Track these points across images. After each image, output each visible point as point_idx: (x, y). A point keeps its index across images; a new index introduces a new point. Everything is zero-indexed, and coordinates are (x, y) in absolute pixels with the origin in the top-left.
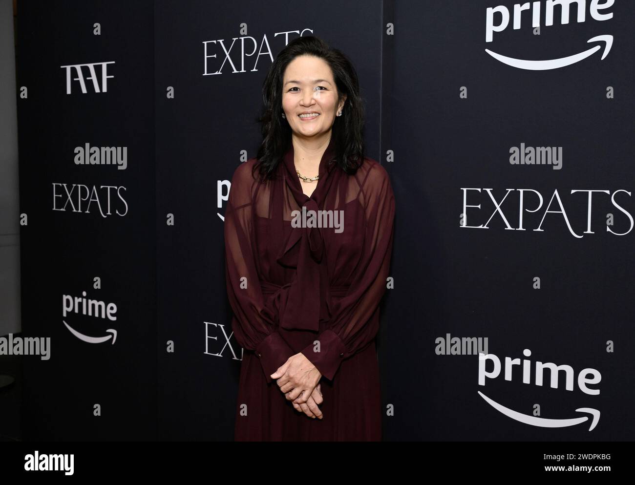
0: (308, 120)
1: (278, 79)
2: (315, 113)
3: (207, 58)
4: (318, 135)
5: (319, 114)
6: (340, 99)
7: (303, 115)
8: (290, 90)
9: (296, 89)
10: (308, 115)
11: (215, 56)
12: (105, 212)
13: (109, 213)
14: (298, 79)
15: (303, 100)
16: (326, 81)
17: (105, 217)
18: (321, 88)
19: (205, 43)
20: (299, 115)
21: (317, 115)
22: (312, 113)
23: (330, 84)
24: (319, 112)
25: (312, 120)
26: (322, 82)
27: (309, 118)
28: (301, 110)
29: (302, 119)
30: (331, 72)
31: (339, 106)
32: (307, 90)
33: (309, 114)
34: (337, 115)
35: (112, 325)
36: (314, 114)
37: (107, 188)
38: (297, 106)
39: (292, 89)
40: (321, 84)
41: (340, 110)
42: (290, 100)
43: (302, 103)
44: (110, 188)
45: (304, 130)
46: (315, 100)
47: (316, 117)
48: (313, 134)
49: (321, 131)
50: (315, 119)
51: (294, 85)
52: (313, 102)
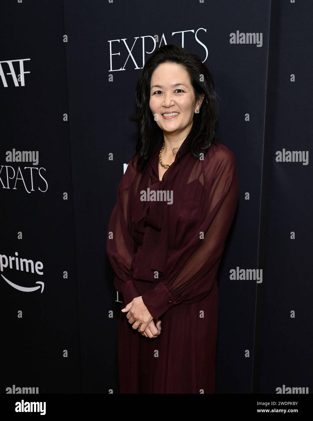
0: (169, 118)
1: (146, 84)
2: (175, 112)
3: (112, 55)
4: (178, 130)
5: (179, 113)
6: (197, 98)
7: (165, 114)
8: (155, 93)
9: (159, 92)
10: (169, 115)
11: (119, 54)
12: (29, 189)
13: (33, 190)
14: (160, 84)
15: (164, 102)
16: (183, 85)
17: (30, 193)
18: (179, 91)
19: (110, 42)
20: (162, 115)
21: (176, 114)
22: (173, 113)
23: (187, 86)
24: (178, 112)
25: (173, 119)
26: (181, 86)
27: (170, 117)
28: (164, 110)
29: (165, 118)
30: (189, 76)
31: (197, 105)
32: (169, 93)
33: (170, 113)
34: (196, 112)
35: (40, 278)
36: (174, 114)
37: (30, 169)
38: (160, 107)
39: (157, 93)
40: (180, 88)
41: (198, 108)
42: (155, 102)
43: (163, 104)
44: (32, 169)
45: (166, 127)
46: (175, 102)
47: (176, 116)
48: (174, 131)
49: (180, 126)
50: (175, 118)
51: (158, 89)
52: (173, 103)
